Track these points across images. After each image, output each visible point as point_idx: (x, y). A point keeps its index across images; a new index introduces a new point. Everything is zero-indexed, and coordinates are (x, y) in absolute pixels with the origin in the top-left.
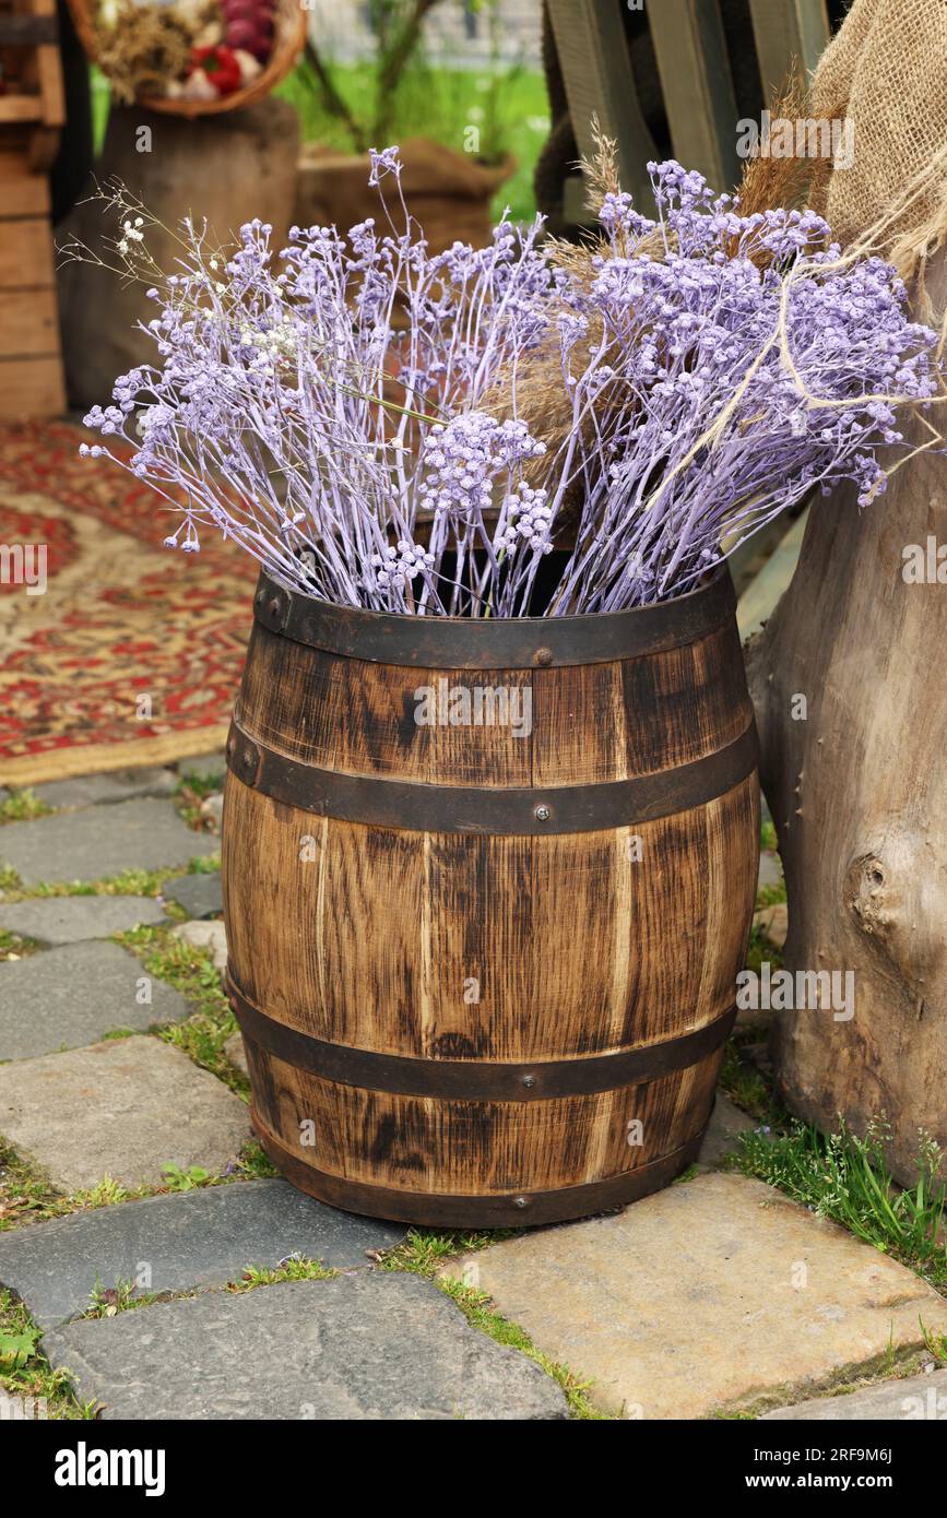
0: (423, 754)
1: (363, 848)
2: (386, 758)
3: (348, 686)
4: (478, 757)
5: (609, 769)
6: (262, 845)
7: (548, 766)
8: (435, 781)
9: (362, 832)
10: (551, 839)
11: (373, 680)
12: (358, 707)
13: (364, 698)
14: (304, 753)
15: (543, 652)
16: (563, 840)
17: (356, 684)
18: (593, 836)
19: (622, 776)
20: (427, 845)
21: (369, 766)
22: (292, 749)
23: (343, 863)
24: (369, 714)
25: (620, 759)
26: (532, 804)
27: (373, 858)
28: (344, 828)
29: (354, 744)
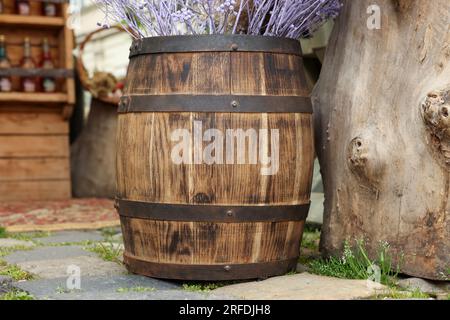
0: (190, 83)
1: (167, 122)
2: (176, 86)
3: (162, 63)
4: (210, 83)
5: (259, 91)
6: (130, 131)
7: (237, 87)
8: (195, 93)
9: (167, 115)
10: (238, 114)
11: (172, 60)
12: (166, 70)
13: (168, 66)
14: (146, 91)
15: (234, 45)
16: (242, 115)
17: (165, 62)
18: (253, 115)
19: (264, 94)
20: (191, 117)
21: (170, 91)
22: (142, 92)
23: (160, 129)
24: (170, 72)
25: (263, 88)
26: (231, 101)
27: (171, 125)
28: (160, 115)
29: (164, 83)
